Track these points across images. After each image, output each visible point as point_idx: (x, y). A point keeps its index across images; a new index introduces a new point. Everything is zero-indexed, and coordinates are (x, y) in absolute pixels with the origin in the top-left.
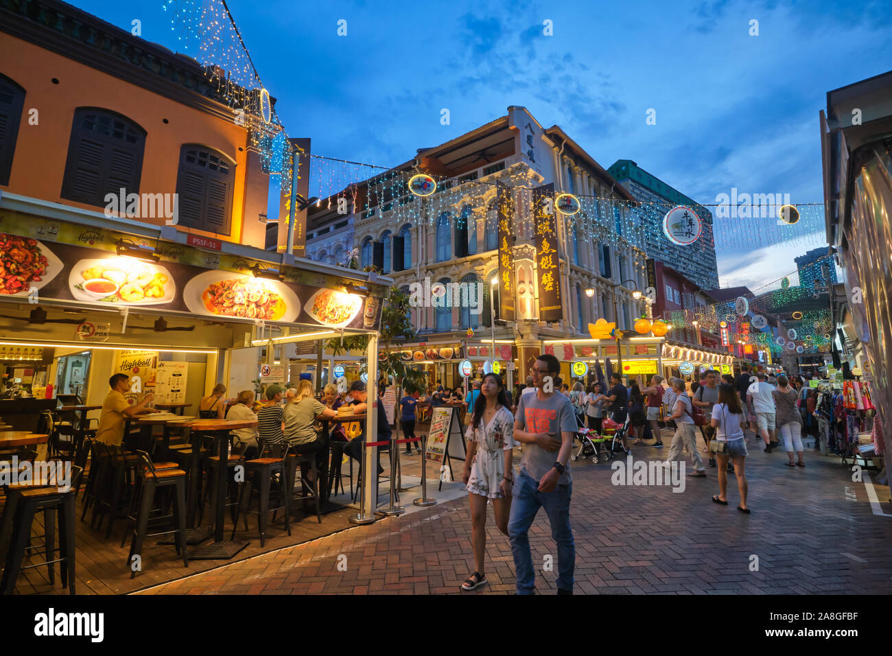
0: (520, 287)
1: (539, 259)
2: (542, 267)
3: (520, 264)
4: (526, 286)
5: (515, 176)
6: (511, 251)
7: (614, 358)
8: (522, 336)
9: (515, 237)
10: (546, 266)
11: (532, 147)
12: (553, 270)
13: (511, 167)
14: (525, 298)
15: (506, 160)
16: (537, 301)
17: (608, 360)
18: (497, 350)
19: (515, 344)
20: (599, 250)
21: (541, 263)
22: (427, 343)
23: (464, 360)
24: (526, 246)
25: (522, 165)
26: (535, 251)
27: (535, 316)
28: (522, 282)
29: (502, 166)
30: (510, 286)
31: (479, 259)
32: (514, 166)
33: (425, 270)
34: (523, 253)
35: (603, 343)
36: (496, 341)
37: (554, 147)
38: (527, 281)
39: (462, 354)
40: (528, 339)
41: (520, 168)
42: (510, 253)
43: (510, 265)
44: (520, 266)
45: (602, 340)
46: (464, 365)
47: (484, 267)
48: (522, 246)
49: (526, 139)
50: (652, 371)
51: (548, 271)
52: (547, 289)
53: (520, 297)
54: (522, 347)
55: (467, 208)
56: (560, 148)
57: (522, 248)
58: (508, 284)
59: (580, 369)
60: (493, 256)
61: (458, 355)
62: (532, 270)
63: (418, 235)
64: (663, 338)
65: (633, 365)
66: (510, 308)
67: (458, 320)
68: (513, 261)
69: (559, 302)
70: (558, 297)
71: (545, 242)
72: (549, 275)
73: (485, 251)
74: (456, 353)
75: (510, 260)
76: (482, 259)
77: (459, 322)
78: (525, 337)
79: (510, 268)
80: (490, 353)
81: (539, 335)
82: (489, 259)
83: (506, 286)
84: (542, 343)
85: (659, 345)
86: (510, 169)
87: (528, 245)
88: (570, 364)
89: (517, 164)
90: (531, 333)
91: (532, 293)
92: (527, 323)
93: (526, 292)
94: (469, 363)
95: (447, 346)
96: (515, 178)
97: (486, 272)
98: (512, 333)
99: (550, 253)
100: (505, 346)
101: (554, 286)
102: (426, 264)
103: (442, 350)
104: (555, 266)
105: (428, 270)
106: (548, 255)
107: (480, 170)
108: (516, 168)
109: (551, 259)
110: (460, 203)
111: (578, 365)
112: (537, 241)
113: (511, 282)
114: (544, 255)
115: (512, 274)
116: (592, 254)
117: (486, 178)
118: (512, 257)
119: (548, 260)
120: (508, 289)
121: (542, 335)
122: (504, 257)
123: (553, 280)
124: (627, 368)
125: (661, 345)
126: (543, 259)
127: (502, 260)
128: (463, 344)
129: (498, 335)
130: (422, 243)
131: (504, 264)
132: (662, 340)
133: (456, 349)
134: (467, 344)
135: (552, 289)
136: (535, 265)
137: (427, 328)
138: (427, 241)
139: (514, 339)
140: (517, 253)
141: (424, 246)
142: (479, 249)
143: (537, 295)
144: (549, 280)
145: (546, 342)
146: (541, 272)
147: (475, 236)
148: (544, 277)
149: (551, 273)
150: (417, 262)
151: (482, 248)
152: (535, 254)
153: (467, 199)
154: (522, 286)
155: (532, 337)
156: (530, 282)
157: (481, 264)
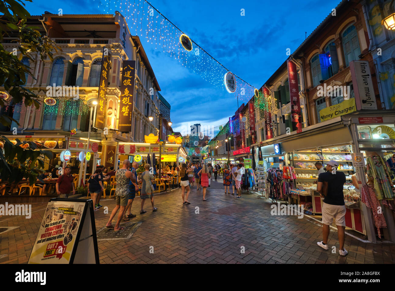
0: (108, 111)
1: (122, 98)
2: (123, 103)
3: (110, 98)
4: (112, 111)
5: (114, 49)
6: (106, 89)
7: (157, 153)
8: (107, 139)
9: (110, 83)
10: (126, 102)
11: (125, 40)
12: (129, 105)
13: (113, 44)
14: (111, 117)
15: (110, 39)
16: (118, 121)
17: (154, 154)
18: (90, 145)
19: (101, 143)
20: (145, 104)
21: (123, 101)
22: (33, 136)
23: (65, 150)
24: (116, 89)
25: (119, 45)
26: (120, 93)
27: (115, 128)
28: (110, 108)
29: (106, 42)
30: (103, 109)
31: (83, 90)
32: (114, 44)
33: (39, 90)
34: (113, 92)
35: (152, 146)
36: (90, 140)
37: (134, 47)
38: (114, 108)
39: (64, 146)
40: (110, 140)
41: (118, 46)
42: (105, 90)
43: (105, 97)
44: (111, 99)
45: (151, 144)
46: (65, 154)
47: (86, 96)
48: (114, 88)
49: (123, 34)
50: (174, 160)
51: (126, 105)
52: (124, 114)
53: (108, 116)
54: (106, 145)
55: (79, 59)
56: (137, 49)
57: (113, 90)
58: (102, 107)
59: (138, 158)
60: (93, 90)
61: (61, 146)
62: (117, 103)
63: (36, 66)
64: (181, 145)
65: (165, 157)
66: (101, 122)
67: (61, 125)
68: (107, 96)
69: (130, 123)
70: (130, 120)
71: (126, 90)
72: (127, 108)
73: (87, 86)
74: (59, 145)
75: (105, 95)
76: (85, 90)
77: (61, 127)
78: (108, 139)
79: (104, 98)
80: (84, 147)
81: (116, 139)
82: (90, 92)
83: (100, 108)
84: (118, 144)
85: (178, 148)
86: (111, 45)
87: (117, 89)
88: (134, 156)
89: (117, 44)
90: (113, 137)
91: (115, 116)
92: (111, 131)
93: (112, 114)
94: (69, 152)
95: (52, 139)
96: (114, 51)
97: (87, 99)
98: (100, 137)
99: (129, 96)
100: (95, 144)
101: (129, 114)
102: (40, 86)
103: (47, 142)
104: (131, 104)
105: (40, 90)
106: (127, 97)
107: (92, 40)
108: (116, 45)
109: (129, 99)
110: (74, 54)
111: (137, 157)
112: (122, 88)
113: (104, 107)
114: (125, 96)
115: (105, 103)
116: (142, 105)
117: (95, 45)
118: (106, 93)
119: (127, 99)
120: (102, 110)
121: (118, 140)
122: (102, 92)
123: (128, 110)
124: (163, 159)
125: (179, 148)
126: (124, 99)
127: (101, 92)
128: (66, 139)
129: (91, 137)
130: (39, 72)
131: (101, 95)
132: (180, 146)
133: (59, 142)
134: (70, 139)
135: (127, 115)
136: (119, 101)
137: (33, 128)
138: (43, 72)
139: (101, 140)
140: (110, 92)
141: (40, 74)
142: (83, 84)
143: (118, 117)
144: (126, 110)
145: (121, 143)
146: (122, 105)
147: (82, 76)
148: (124, 108)
149: (128, 106)
150: (32, 83)
151: (86, 84)
152: (120, 95)
153: (79, 53)
154: (110, 110)
155: (112, 140)
156: (115, 109)
157: (84, 94)
